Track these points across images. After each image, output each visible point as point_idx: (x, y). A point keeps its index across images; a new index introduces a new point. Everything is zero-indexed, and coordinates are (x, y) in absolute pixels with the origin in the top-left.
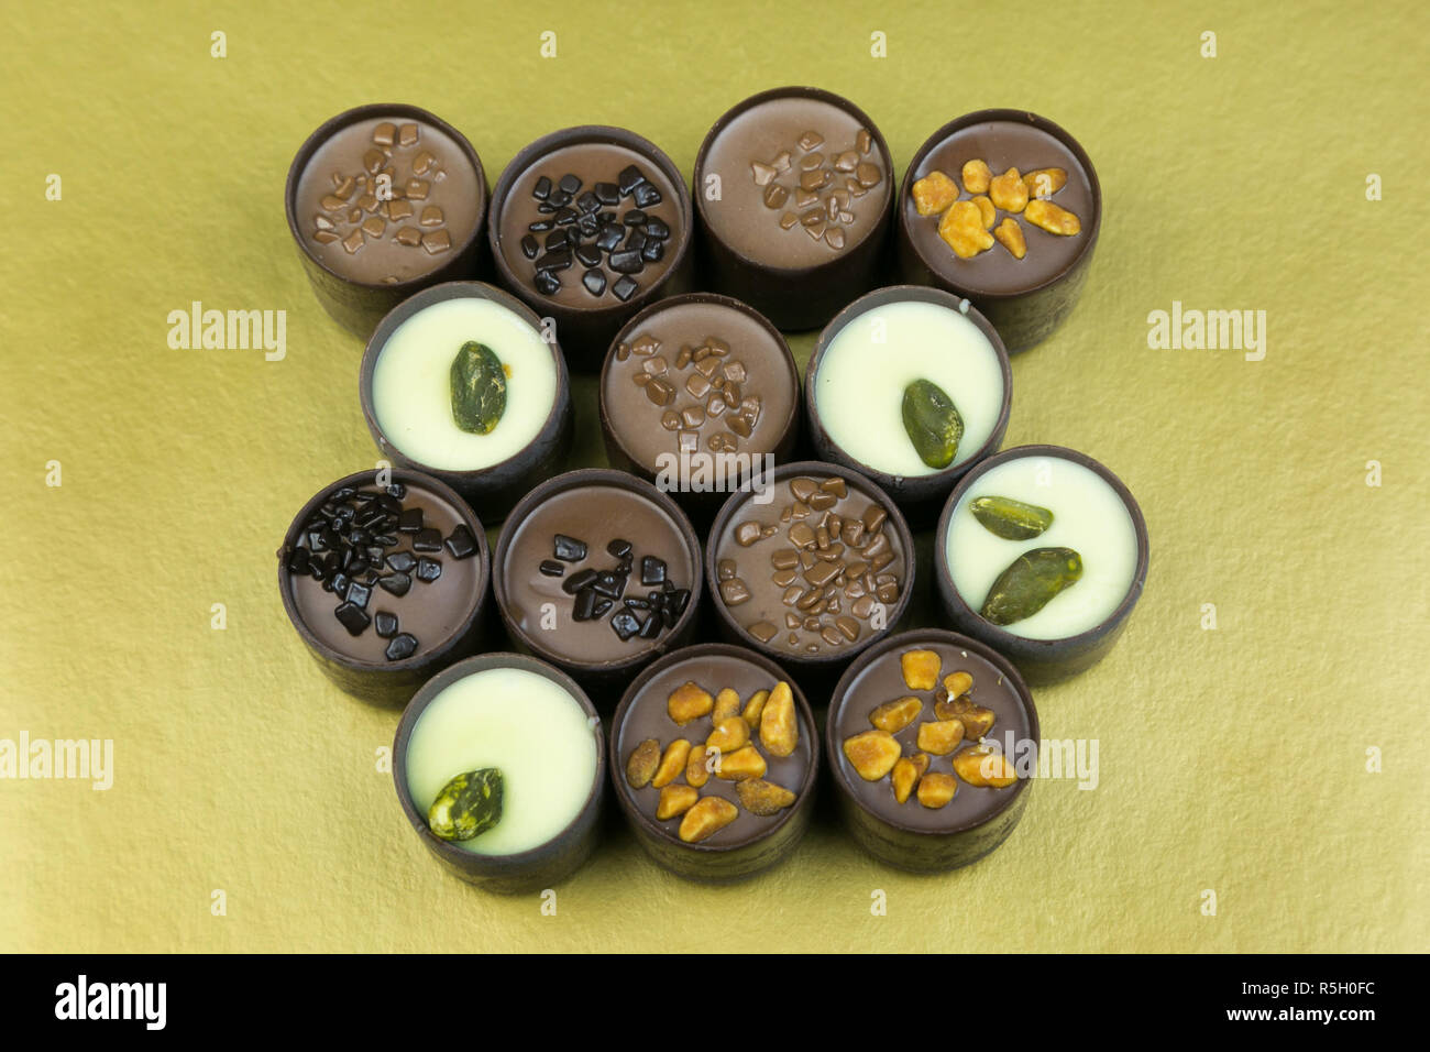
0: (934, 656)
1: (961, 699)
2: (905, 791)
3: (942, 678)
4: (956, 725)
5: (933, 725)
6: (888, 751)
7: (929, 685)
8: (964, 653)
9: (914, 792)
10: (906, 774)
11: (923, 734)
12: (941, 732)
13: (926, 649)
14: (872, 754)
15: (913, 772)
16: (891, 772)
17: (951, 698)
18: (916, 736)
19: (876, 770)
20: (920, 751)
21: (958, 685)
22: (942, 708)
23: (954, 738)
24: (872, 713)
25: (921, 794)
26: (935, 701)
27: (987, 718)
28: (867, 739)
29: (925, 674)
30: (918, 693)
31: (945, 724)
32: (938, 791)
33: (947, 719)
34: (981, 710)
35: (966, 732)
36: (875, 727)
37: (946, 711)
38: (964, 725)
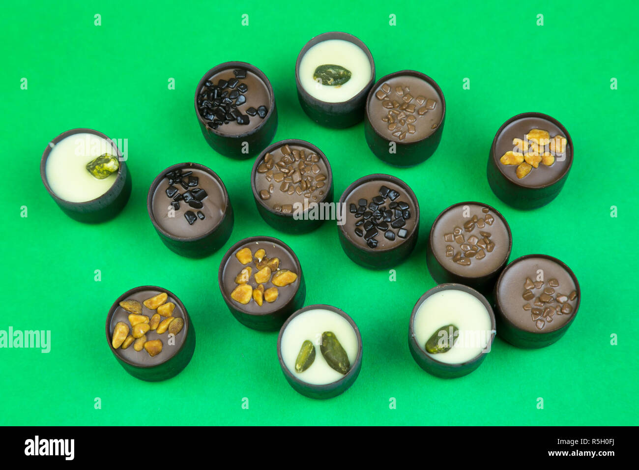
0: (247, 249)
1: (264, 259)
2: (260, 301)
3: (253, 255)
4: (266, 269)
5: (259, 273)
6: (248, 290)
7: (250, 260)
8: (257, 243)
9: (264, 299)
10: (258, 295)
11: (256, 277)
12: (263, 274)
13: (243, 248)
14: (242, 294)
15: (260, 293)
16: (253, 297)
17: (260, 260)
18: (255, 280)
19: (247, 298)
20: (259, 284)
21: (260, 255)
22: (259, 265)
23: (268, 274)
24: (235, 279)
25: (267, 299)
26: (255, 264)
27: (276, 261)
28: (238, 289)
29: (247, 257)
30: (249, 265)
31: (262, 270)
32: (272, 295)
33: (263, 268)
34: (272, 259)
35: (271, 269)
36: (239, 284)
37: (261, 266)
38: (269, 267)
